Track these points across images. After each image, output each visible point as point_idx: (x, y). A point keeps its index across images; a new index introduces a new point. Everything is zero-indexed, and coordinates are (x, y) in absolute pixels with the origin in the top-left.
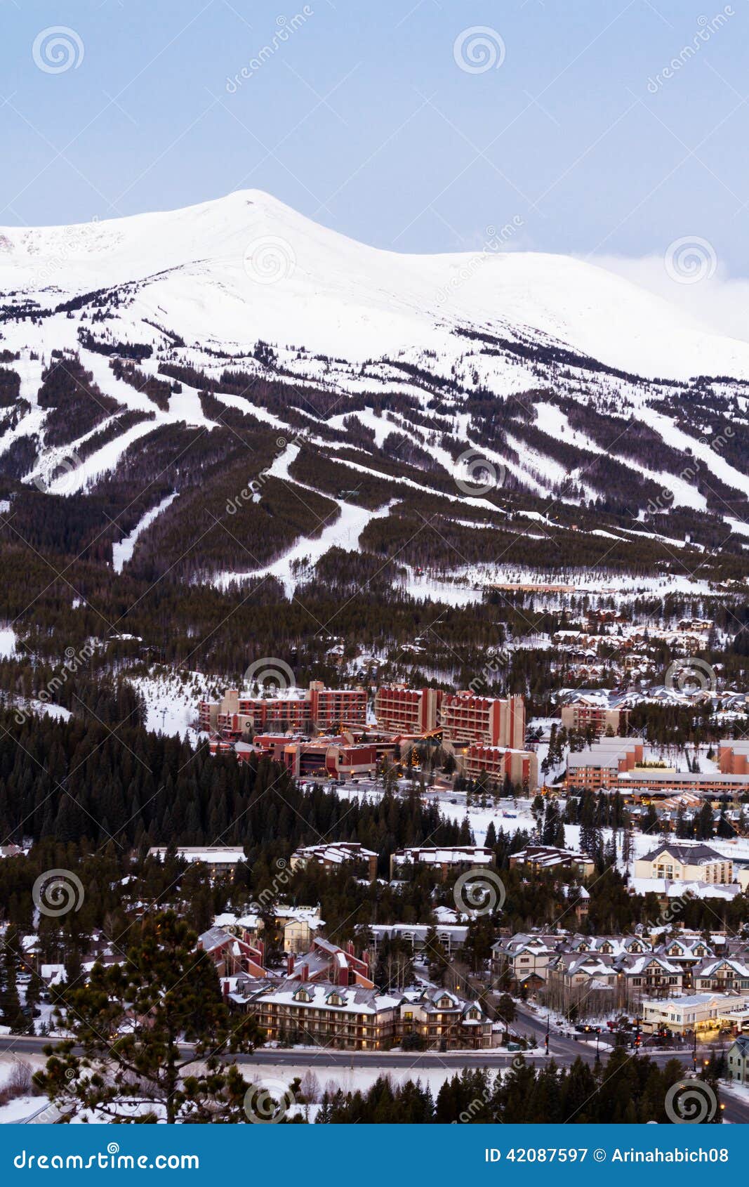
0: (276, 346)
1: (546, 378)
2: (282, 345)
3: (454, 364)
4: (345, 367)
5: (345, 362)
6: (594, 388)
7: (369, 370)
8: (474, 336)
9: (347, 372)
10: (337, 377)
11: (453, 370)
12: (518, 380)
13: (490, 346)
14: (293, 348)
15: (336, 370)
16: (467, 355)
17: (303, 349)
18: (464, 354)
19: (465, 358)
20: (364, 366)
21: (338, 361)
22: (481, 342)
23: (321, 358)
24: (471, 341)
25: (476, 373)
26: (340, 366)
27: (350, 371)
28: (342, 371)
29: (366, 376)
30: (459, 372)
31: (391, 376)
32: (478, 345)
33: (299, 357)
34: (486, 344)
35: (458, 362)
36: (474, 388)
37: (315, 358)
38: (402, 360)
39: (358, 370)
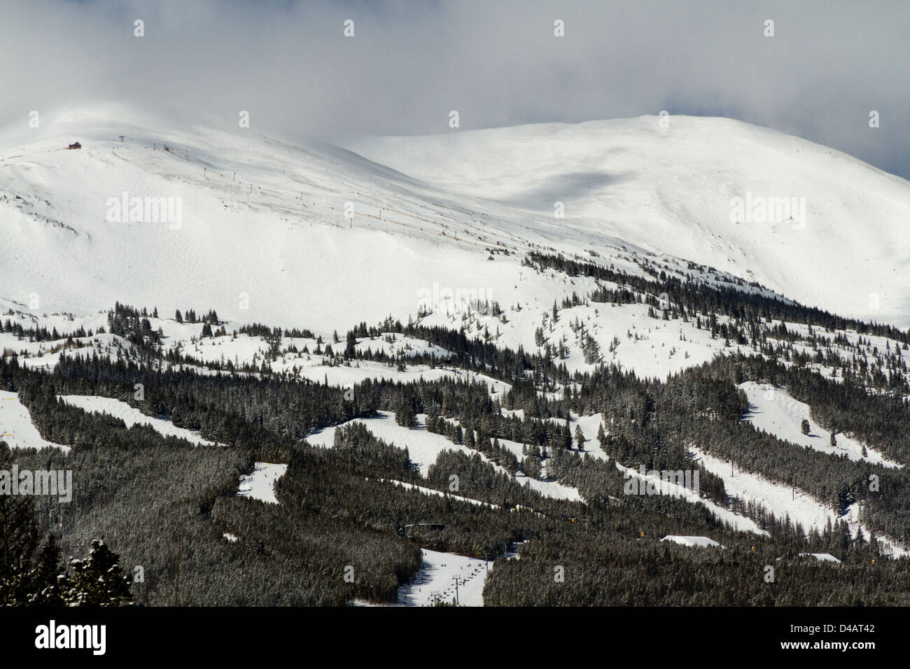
0: (156, 315)
1: (742, 341)
2: (167, 313)
3: (541, 326)
4: (312, 345)
5: (308, 334)
6: (845, 354)
7: (363, 345)
8: (573, 269)
9: (318, 352)
10: (299, 362)
11: (540, 338)
12: (683, 347)
13: (612, 286)
14: (191, 317)
15: (293, 350)
16: (567, 304)
17: (213, 317)
18: (560, 304)
19: (562, 313)
20: (352, 338)
21: (296, 334)
22: (592, 279)
23: (256, 330)
24: (569, 278)
25: (590, 340)
26: (300, 343)
27: (323, 349)
28: (306, 350)
29: (361, 357)
30: (554, 339)
31: (412, 353)
32: (586, 285)
33: (207, 332)
34: (603, 283)
35: (549, 320)
36: (591, 369)
37: (243, 331)
38: (428, 323)
39: (340, 348)
